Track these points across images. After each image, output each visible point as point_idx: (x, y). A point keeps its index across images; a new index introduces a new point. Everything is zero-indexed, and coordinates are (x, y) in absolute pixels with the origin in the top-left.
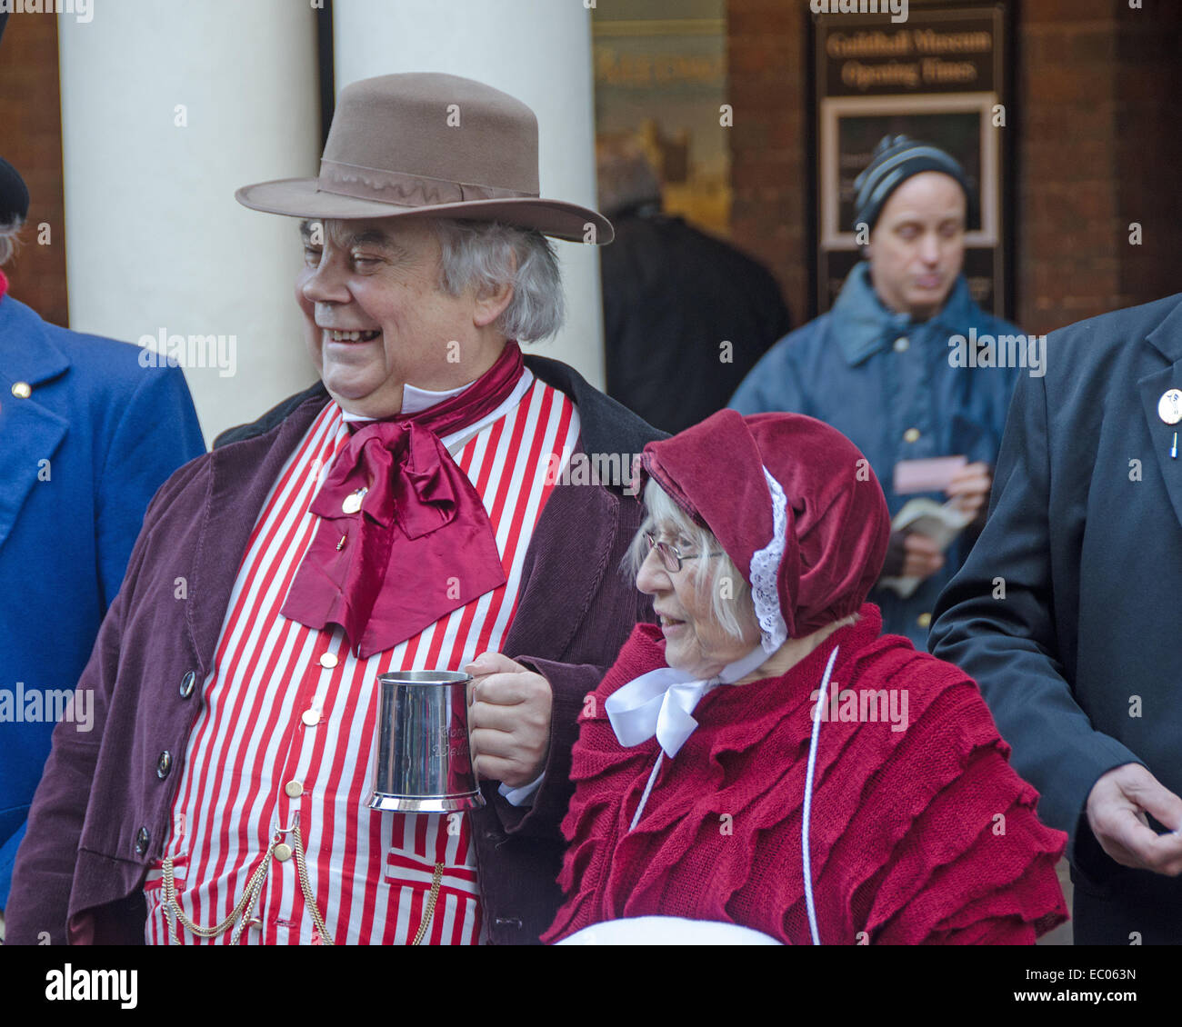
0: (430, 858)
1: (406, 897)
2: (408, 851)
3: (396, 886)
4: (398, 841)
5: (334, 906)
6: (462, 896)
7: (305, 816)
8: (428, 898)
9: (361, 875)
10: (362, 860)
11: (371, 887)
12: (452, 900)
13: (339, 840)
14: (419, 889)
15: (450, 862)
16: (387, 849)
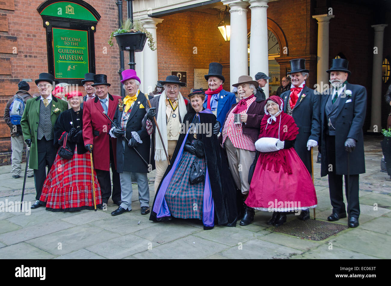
0: (239, 128)
1: (237, 131)
2: (237, 128)
3: (236, 130)
4: (237, 127)
5: (232, 132)
6: (241, 131)
7: (230, 125)
8: (238, 131)
9: (234, 129)
10: (234, 128)
11: (234, 130)
12: (240, 131)
13: (232, 127)
14: (238, 130)
15: (241, 128)
16: (236, 127)
